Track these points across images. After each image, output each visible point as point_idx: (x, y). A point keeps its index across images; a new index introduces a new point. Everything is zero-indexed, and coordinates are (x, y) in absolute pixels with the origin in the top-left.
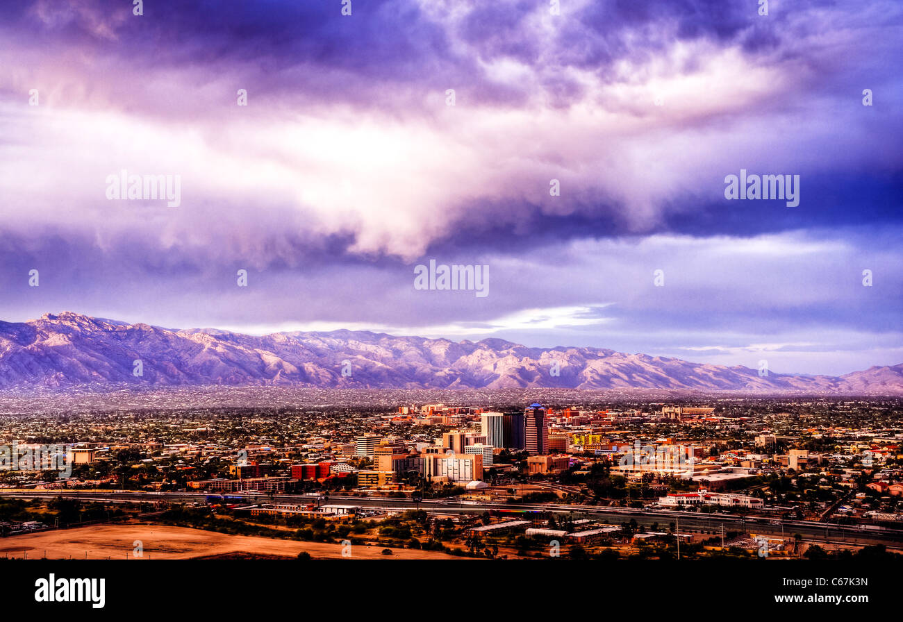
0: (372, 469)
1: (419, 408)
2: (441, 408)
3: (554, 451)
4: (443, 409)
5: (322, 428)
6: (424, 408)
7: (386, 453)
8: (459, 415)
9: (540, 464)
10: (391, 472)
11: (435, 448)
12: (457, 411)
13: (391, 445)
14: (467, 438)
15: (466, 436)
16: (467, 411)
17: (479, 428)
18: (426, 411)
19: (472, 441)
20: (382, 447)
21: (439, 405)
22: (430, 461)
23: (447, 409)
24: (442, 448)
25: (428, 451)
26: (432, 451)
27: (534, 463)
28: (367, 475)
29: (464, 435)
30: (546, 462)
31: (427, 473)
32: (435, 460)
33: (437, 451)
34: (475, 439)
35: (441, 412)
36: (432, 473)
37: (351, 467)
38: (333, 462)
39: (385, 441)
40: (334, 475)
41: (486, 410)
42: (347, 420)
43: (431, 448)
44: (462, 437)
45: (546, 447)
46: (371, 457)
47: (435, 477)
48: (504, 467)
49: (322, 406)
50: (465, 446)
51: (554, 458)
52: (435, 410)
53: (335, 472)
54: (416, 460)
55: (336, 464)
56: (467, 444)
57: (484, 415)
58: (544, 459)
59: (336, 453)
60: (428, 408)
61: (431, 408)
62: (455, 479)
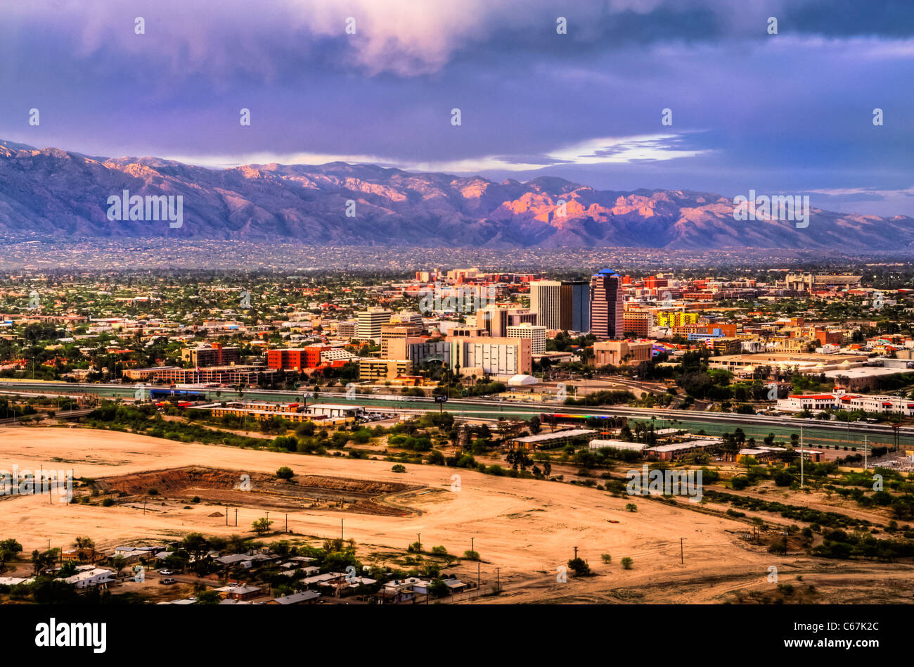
0: (378, 356)
1: (445, 273)
2: (474, 274)
3: (631, 335)
4: (477, 276)
5: (310, 299)
6: (451, 274)
7: (398, 335)
8: (499, 284)
9: (611, 352)
10: (405, 361)
11: (465, 329)
12: (497, 279)
13: (404, 324)
14: (510, 316)
15: (509, 314)
16: (511, 279)
17: (527, 302)
18: (454, 278)
19: (517, 319)
20: (392, 326)
21: (472, 270)
22: (458, 347)
23: (482, 275)
24: (475, 329)
25: (456, 333)
26: (462, 333)
27: (603, 352)
28: (372, 365)
29: (506, 312)
30: (619, 349)
31: (455, 363)
32: (466, 346)
33: (468, 333)
34: (521, 317)
35: (474, 280)
36: (461, 363)
37: (350, 354)
38: (325, 346)
39: (396, 318)
40: (326, 365)
41: (537, 278)
42: (343, 289)
43: (459, 329)
44: (504, 314)
45: (619, 329)
46: (377, 341)
47: (466, 369)
48: (561, 356)
49: (310, 269)
50: (507, 327)
51: (631, 344)
52: (466, 276)
53: (328, 360)
54: (439, 345)
55: (328, 349)
56: (510, 324)
57: (534, 285)
58: (616, 346)
59: (328, 335)
60: (456, 274)
61: (461, 273)
62: (493, 372)
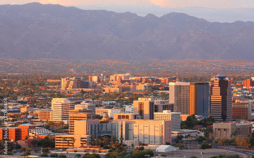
0: (67, 132)
1: (108, 77)
2: (128, 77)
3: (236, 118)
4: (130, 79)
5: (19, 94)
6: (112, 77)
7: (80, 119)
8: (146, 84)
9: (225, 130)
10: (86, 136)
11: (125, 114)
12: (144, 80)
13: (84, 111)
14: (156, 106)
15: (155, 103)
16: (153, 80)
17: (166, 96)
18: (114, 80)
19: (160, 108)
20: (76, 112)
21: (127, 74)
22: (122, 126)
23: (134, 78)
24: (132, 114)
25: (119, 117)
26: (123, 117)
27: (219, 129)
28: (64, 138)
29: (153, 103)
30: (230, 128)
31: (120, 137)
32: (127, 125)
33: (127, 117)
34: (164, 106)
35: (129, 81)
36: (124, 137)
37: (48, 131)
38: (31, 125)
39: (78, 107)
40: (32, 138)
41: (173, 80)
42: (40, 87)
43: (122, 114)
44: (151, 104)
45: (229, 114)
46: (66, 122)
47: (127, 141)
48: (191, 132)
49: (16, 74)
50: (154, 113)
51: (238, 124)
52: (123, 79)
53: (33, 135)
54: (109, 125)
55: (34, 127)
56: (156, 111)
57: (172, 84)
58: (228, 125)
59: (33, 118)
60: (116, 77)
61: (119, 77)
62: (145, 143)
